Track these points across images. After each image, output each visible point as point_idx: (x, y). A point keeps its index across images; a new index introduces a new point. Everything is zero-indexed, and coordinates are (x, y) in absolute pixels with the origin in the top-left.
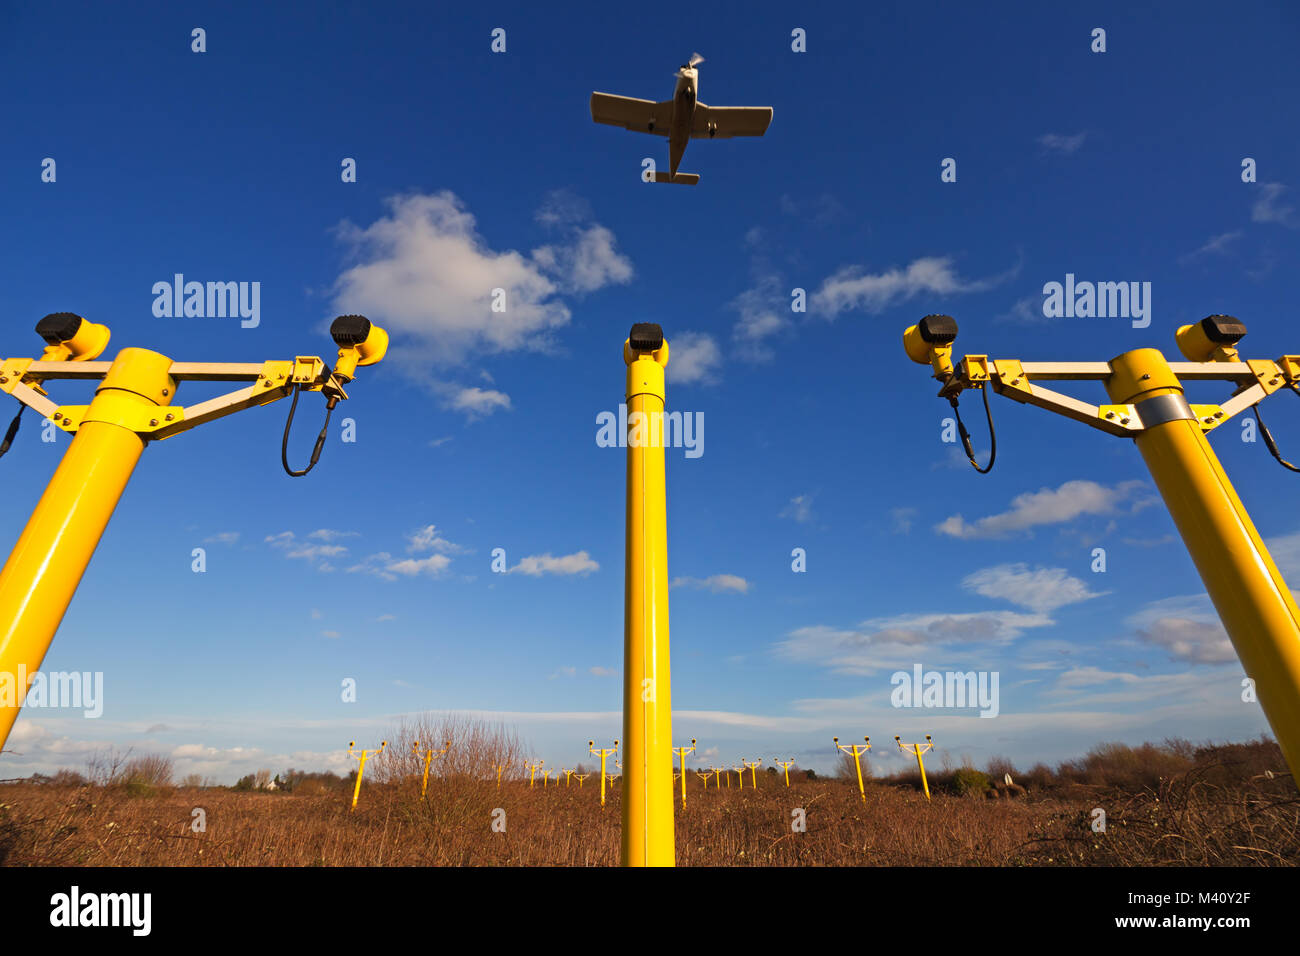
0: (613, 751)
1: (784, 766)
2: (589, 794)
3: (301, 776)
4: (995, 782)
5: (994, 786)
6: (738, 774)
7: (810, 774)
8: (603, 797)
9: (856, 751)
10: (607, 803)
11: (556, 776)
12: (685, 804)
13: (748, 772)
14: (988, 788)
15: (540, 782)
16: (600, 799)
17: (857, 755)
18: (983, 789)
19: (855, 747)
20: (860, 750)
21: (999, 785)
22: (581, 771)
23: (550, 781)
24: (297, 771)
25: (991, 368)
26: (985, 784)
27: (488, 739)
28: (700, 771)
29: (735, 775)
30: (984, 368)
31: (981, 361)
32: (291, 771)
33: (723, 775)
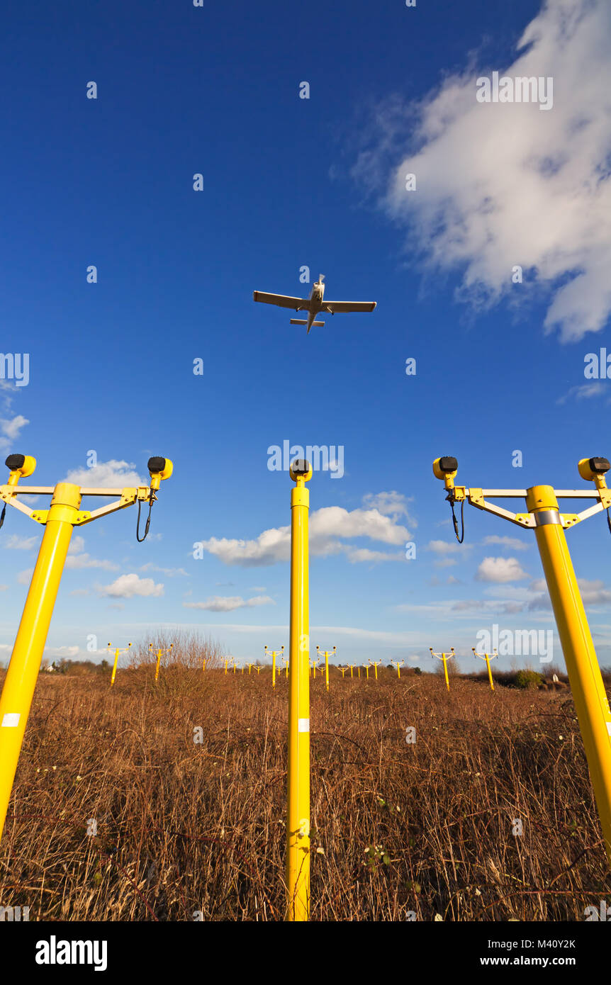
0: (280, 652)
1: (398, 665)
2: (265, 680)
3: (70, 662)
4: (546, 680)
5: (545, 682)
6: (366, 669)
7: (417, 671)
8: (274, 682)
9: (444, 657)
10: (276, 686)
11: (241, 667)
12: (328, 688)
13: (372, 668)
14: (541, 684)
15: (231, 670)
16: (272, 682)
17: (445, 659)
18: (537, 684)
19: (444, 654)
20: (447, 656)
21: (548, 681)
22: (258, 664)
23: (238, 671)
24: (66, 660)
25: (467, 492)
26: (539, 681)
27: (200, 645)
28: (340, 666)
29: (363, 669)
30: (463, 492)
31: (463, 489)
32: (62, 659)
33: (355, 669)
